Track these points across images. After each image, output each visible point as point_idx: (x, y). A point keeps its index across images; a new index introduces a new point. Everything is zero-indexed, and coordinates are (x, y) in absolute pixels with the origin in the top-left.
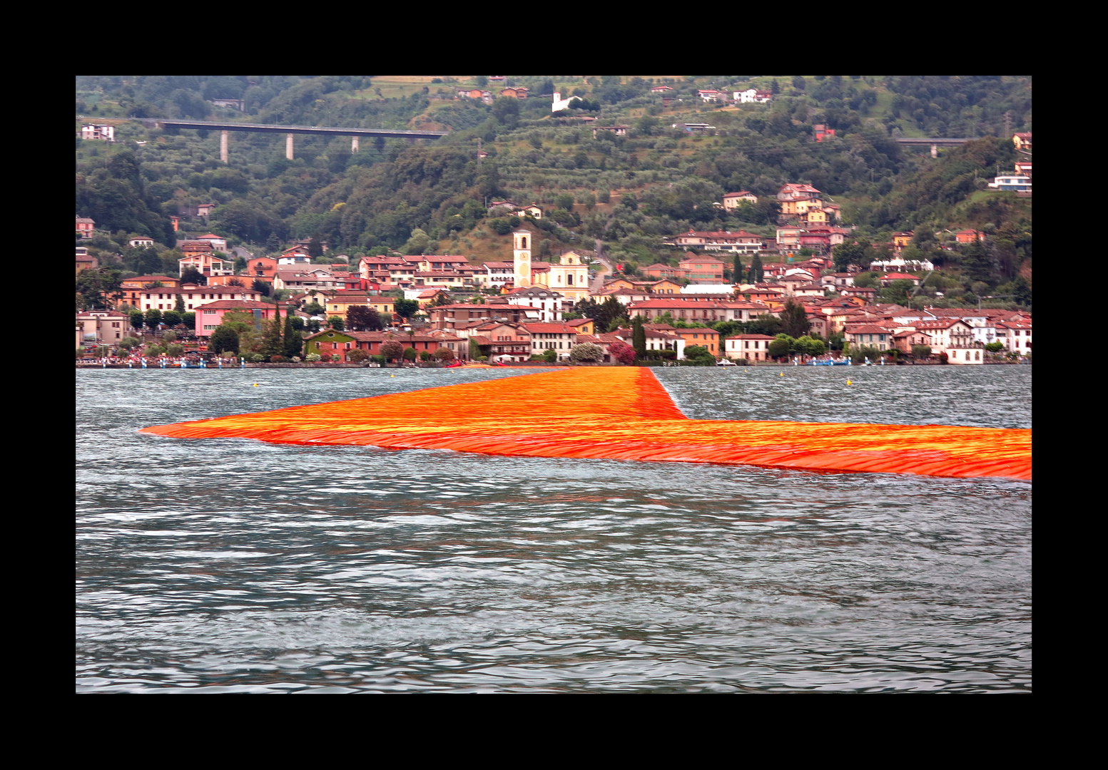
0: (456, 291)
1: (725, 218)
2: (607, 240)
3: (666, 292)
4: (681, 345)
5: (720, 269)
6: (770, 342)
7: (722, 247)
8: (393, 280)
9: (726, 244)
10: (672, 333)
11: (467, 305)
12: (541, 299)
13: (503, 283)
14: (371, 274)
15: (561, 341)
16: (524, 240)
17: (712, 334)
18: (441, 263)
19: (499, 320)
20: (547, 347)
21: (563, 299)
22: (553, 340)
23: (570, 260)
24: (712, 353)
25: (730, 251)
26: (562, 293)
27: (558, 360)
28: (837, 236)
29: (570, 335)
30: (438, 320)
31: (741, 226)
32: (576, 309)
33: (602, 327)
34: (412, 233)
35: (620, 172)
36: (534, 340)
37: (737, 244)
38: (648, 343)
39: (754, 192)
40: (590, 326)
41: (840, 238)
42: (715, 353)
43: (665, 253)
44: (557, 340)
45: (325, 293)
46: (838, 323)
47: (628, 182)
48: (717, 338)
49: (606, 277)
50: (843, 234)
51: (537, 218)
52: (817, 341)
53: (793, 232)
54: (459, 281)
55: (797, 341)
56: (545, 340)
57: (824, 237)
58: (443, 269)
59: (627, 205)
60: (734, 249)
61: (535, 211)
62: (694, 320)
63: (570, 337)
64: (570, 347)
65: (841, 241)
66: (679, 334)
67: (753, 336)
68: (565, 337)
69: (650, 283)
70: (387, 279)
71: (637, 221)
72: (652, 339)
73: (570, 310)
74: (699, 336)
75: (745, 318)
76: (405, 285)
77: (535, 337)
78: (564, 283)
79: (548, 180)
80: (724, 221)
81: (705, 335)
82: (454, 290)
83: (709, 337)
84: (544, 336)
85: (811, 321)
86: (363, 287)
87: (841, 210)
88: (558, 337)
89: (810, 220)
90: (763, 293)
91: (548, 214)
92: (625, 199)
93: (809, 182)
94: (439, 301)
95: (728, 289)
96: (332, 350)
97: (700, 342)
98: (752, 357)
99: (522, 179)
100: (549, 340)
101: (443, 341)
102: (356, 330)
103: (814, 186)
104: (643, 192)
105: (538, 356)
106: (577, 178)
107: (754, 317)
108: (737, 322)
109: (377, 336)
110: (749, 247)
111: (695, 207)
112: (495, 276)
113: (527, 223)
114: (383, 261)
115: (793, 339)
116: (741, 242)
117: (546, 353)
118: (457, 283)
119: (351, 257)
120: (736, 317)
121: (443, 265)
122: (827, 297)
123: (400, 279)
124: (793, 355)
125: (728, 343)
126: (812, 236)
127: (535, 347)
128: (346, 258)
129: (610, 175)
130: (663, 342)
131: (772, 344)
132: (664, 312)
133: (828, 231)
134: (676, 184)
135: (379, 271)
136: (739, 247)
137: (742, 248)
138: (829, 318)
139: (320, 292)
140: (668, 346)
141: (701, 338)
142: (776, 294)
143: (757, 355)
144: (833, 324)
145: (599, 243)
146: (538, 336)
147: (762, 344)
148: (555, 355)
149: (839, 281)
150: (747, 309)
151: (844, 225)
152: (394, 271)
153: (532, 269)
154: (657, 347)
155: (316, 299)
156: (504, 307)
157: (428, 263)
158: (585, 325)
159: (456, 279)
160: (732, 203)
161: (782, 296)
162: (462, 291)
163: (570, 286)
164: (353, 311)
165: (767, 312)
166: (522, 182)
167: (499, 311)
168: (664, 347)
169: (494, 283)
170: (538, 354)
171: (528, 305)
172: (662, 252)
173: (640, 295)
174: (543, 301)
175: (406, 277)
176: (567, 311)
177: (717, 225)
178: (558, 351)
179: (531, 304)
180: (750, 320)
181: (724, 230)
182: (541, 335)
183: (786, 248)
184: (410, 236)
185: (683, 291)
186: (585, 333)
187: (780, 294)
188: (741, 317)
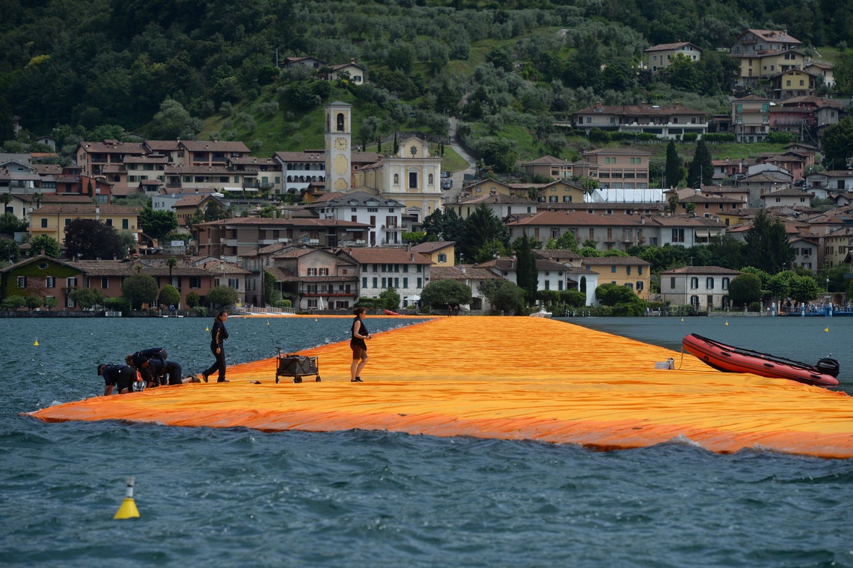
0: (232, 198)
1: (651, 85)
2: (465, 119)
3: (560, 200)
4: (592, 285)
5: (644, 165)
6: (731, 278)
7: (646, 130)
8: (132, 179)
9: (651, 124)
10: (577, 264)
11: (251, 219)
12: (371, 209)
13: (306, 185)
14: (96, 169)
15: (405, 275)
16: (341, 117)
17: (640, 267)
18: (207, 153)
19: (307, 243)
20: (384, 286)
21: (403, 211)
22: (394, 275)
23: (414, 151)
24: (640, 297)
25: (659, 136)
26: (402, 202)
27: (401, 305)
28: (829, 112)
29: (420, 267)
30: (209, 242)
31: (674, 96)
32: (425, 225)
33: (466, 254)
34: (162, 105)
35: (485, 11)
36: (363, 275)
37: (670, 125)
38: (541, 279)
39: (695, 44)
40: (450, 255)
41: (833, 115)
42: (645, 295)
43: (557, 140)
44: (400, 275)
45: (23, 200)
46: (836, 249)
47: (496, 28)
48: (647, 273)
49: (467, 177)
50: (837, 109)
51: (358, 83)
52: (805, 278)
53: (758, 106)
54: (236, 181)
55: (774, 278)
56: (380, 275)
57: (807, 114)
58: (210, 162)
59: (497, 64)
60: (664, 134)
61: (354, 73)
62: (609, 245)
63: (419, 270)
64: (419, 286)
65: (834, 120)
66: (588, 266)
67: (704, 269)
68: (412, 270)
69: (537, 186)
70: (123, 179)
71: (513, 89)
72: (547, 274)
73: (414, 229)
74: (618, 269)
75: (688, 243)
76: (153, 187)
77: (365, 270)
78: (404, 186)
79: (373, 25)
80: (649, 89)
81: (628, 268)
82: (229, 195)
83: (634, 271)
84: (380, 269)
85: (795, 246)
86: (85, 190)
87: (833, 70)
88: (401, 271)
89: (784, 86)
90: (714, 204)
91: (372, 77)
92: (493, 54)
93: (784, 26)
94: (207, 212)
95: (656, 195)
96: (43, 289)
97: (621, 279)
98: (703, 303)
99: (332, 22)
100: (387, 275)
101: (221, 275)
102: (81, 258)
103: (791, 33)
104: (520, 43)
105: (370, 300)
106: (419, 21)
107: (704, 239)
108: (676, 246)
109: (116, 268)
110: (687, 130)
111: (603, 67)
112: (292, 173)
113: (342, 91)
114: (116, 149)
115: (767, 275)
116: (675, 121)
117: (383, 296)
118: (233, 186)
119: (60, 144)
120: (674, 239)
121: (211, 156)
122: (815, 209)
123: (143, 177)
124: (767, 300)
125: (665, 281)
126: (789, 113)
127: (365, 286)
128: (52, 144)
129: (468, 16)
130: (563, 278)
131: (733, 282)
132: (563, 232)
133: (813, 104)
134: (575, 30)
135: (110, 167)
136: (671, 131)
137: (678, 131)
138: (821, 241)
139: (17, 197)
140: (572, 285)
141: (621, 272)
142: (734, 205)
143: (710, 298)
144: (828, 251)
145: (453, 122)
146: (370, 269)
147: (718, 282)
148: (397, 298)
149: (834, 184)
150: (692, 227)
151: (840, 95)
152: (133, 166)
153: (353, 163)
154: (554, 287)
155: (11, 209)
156: (313, 222)
157: (186, 153)
158: (443, 252)
159: (232, 179)
160: (661, 58)
161: (745, 206)
162: (242, 198)
163: (413, 191)
164: (73, 228)
165: (723, 232)
166: (332, 27)
167: (303, 229)
168: (564, 287)
169: (290, 186)
170: (370, 297)
171: (350, 220)
172: (552, 138)
173: (521, 204)
174: (373, 214)
175: (153, 175)
176: (409, 230)
177: (638, 96)
178: (401, 291)
179: (354, 218)
180: (695, 244)
181: (650, 103)
182: (375, 267)
183: (748, 131)
184: (157, 109)
185: (588, 199)
186: (441, 264)
187: (741, 203)
188: (682, 240)
